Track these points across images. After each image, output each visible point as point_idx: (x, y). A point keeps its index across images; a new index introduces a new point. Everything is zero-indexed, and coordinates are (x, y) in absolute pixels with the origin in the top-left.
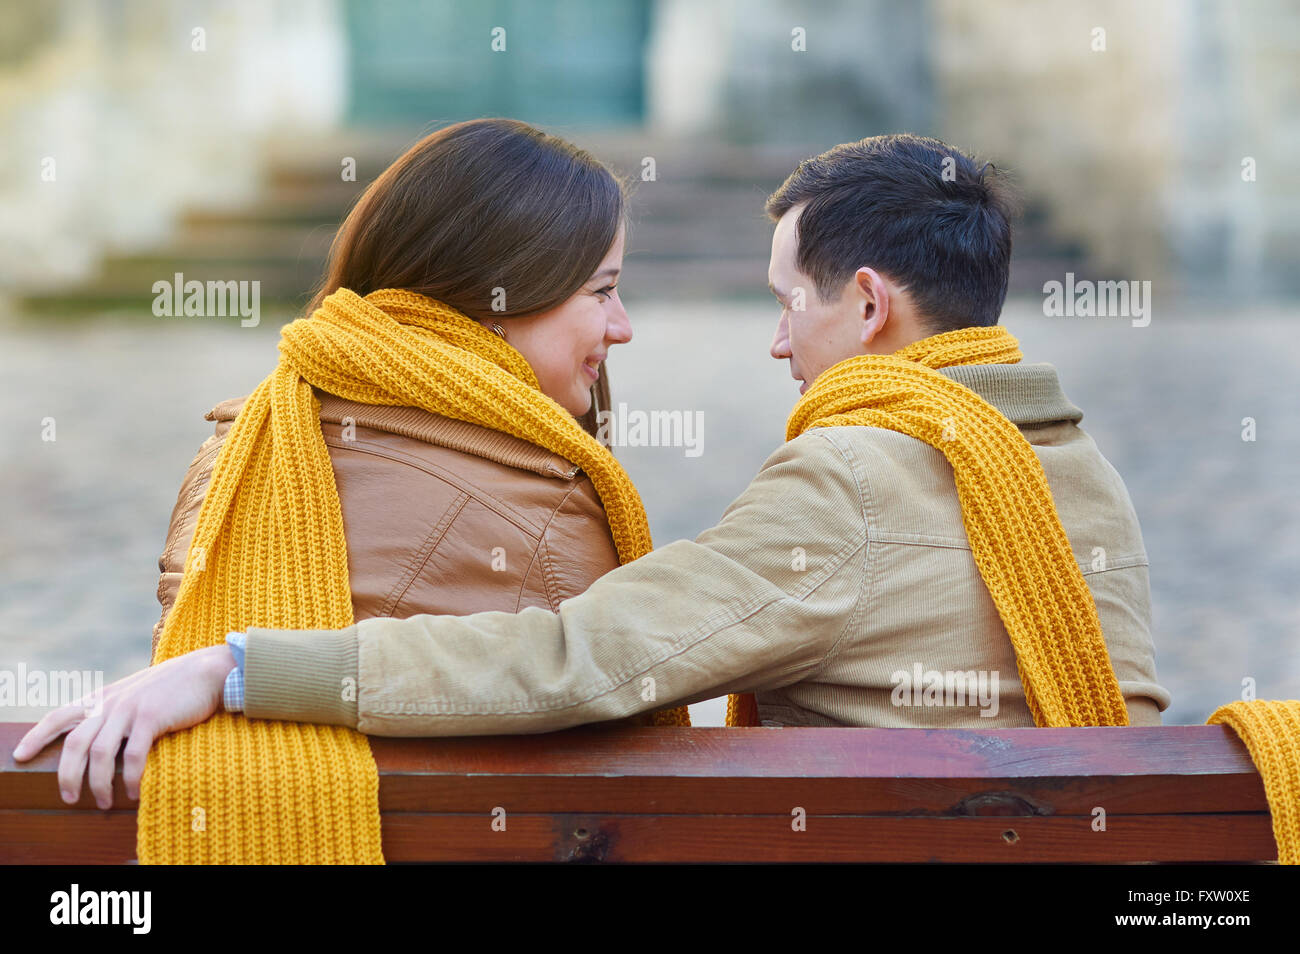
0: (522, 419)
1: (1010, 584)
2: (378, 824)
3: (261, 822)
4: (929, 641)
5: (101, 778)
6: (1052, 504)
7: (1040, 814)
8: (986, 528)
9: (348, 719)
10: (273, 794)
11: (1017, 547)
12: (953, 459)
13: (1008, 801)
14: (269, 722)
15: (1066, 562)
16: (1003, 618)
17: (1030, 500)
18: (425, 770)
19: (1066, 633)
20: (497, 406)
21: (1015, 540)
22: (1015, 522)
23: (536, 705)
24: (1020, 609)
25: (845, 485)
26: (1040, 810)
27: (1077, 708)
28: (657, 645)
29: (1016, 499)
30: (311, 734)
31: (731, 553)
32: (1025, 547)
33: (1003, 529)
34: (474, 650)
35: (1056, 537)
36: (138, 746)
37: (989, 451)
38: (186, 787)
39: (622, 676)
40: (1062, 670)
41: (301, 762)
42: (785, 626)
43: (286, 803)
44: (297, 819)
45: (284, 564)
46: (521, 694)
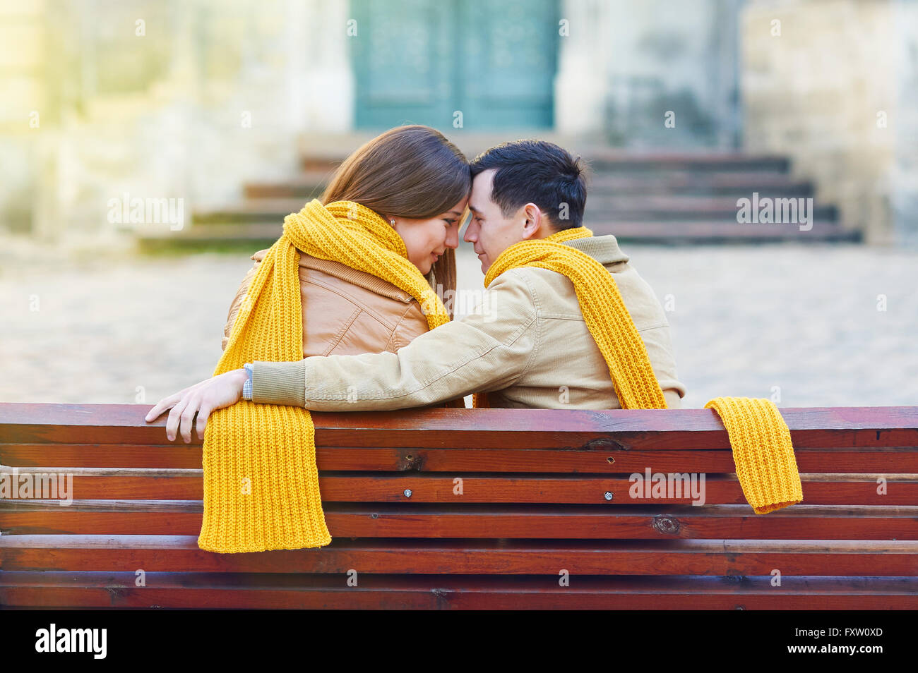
0: (387, 273)
1: (604, 336)
2: (314, 451)
3: (260, 450)
4: (570, 364)
5: (186, 430)
6: (621, 299)
7: (625, 450)
8: (591, 310)
9: (300, 402)
10: (265, 437)
11: (607, 318)
12: (573, 279)
13: (609, 443)
14: (264, 405)
15: (630, 325)
16: (602, 351)
17: (611, 297)
18: (336, 426)
19: (631, 358)
20: (376, 266)
21: (605, 316)
22: (604, 307)
23: (387, 395)
24: (609, 348)
25: (525, 292)
26: (625, 447)
27: (639, 394)
28: (444, 368)
29: (604, 297)
30: (283, 410)
31: (476, 326)
32: (610, 318)
33: (599, 311)
34: (359, 371)
35: (624, 314)
36: (203, 415)
37: (590, 275)
38: (225, 433)
39: (426, 382)
40: (630, 375)
41: (279, 422)
42: (502, 358)
43: (272, 441)
44: (277, 449)
45: (273, 337)
46: (380, 390)
